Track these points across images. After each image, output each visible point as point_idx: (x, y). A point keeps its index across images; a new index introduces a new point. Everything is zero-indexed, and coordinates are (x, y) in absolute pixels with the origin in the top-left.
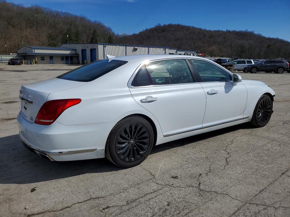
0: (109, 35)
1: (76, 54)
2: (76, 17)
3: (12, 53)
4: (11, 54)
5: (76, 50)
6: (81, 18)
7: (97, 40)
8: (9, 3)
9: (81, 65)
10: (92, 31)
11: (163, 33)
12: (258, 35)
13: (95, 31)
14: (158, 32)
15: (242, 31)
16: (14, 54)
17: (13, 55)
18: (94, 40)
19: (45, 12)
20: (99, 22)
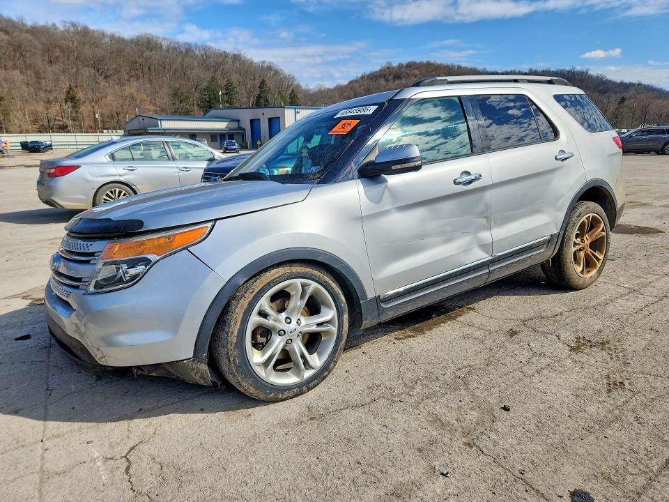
0: (291, 88)
1: (240, 128)
2: (225, 55)
3: (107, 129)
4: (105, 131)
5: (239, 121)
6: (235, 55)
7: (267, 100)
8: (93, 31)
9: (250, 150)
10: (258, 83)
11: (396, 82)
12: (598, 77)
13: (263, 82)
14: (387, 80)
15: (563, 70)
16: (110, 131)
17: (108, 132)
18: (262, 100)
19: (164, 47)
20: (270, 62)
